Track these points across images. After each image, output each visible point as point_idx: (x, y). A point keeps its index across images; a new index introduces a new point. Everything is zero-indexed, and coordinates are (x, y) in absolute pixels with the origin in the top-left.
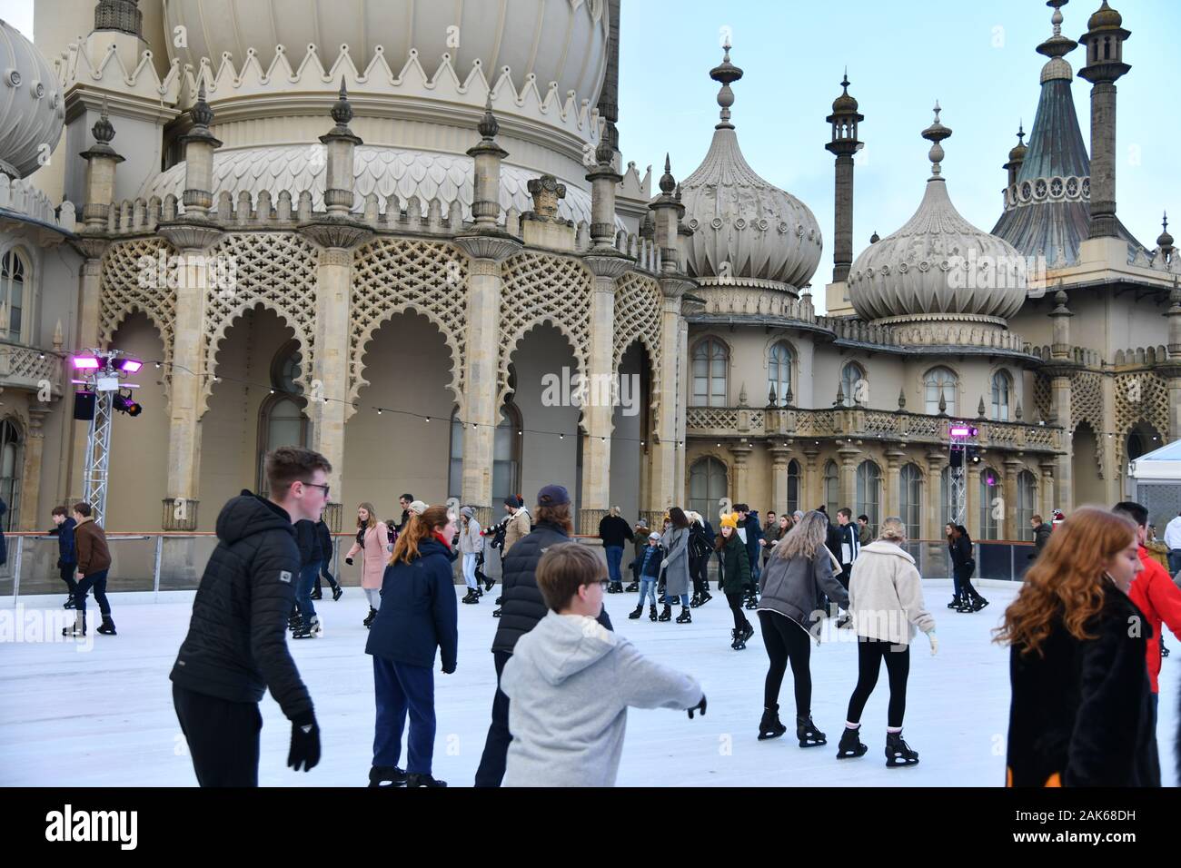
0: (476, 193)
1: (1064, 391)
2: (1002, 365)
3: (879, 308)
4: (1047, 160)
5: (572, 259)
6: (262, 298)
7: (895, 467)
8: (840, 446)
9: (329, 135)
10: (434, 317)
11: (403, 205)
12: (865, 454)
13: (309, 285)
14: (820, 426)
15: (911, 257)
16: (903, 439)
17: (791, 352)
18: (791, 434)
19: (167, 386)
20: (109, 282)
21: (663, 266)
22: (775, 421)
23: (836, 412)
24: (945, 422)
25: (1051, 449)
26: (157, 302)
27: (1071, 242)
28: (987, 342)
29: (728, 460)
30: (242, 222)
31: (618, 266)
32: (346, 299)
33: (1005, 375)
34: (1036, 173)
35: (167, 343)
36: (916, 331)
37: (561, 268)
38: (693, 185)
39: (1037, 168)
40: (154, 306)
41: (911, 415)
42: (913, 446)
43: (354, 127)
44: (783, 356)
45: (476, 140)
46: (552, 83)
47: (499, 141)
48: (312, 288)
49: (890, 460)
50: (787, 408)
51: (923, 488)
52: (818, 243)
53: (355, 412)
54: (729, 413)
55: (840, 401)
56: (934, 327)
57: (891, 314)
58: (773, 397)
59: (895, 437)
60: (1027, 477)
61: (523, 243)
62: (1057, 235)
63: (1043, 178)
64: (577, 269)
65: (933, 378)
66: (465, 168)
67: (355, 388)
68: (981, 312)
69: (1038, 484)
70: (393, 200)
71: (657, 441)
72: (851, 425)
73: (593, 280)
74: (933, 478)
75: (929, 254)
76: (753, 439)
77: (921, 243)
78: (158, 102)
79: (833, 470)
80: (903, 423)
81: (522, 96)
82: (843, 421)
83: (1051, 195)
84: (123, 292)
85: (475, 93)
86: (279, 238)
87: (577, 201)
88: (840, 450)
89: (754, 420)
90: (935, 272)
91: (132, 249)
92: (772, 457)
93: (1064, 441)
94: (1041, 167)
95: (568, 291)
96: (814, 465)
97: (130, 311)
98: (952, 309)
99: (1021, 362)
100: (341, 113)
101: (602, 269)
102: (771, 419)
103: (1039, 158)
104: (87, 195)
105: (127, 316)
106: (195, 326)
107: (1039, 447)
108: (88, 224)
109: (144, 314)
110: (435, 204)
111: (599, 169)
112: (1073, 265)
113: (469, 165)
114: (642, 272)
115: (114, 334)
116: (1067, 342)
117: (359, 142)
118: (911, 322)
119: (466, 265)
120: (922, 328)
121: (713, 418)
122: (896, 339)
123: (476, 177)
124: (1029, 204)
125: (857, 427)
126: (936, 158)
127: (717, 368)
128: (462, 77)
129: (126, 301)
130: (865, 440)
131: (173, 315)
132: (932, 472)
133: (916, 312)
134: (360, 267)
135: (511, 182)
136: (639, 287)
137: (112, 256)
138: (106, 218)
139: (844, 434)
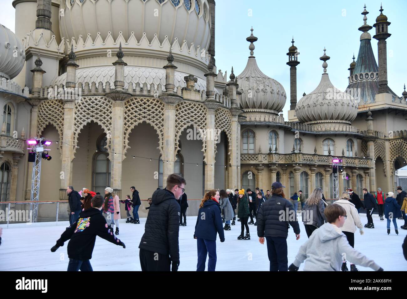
0: (166, 81)
1: (372, 146)
2: (350, 137)
3: (306, 119)
4: (363, 67)
5: (200, 103)
6: (93, 119)
7: (313, 173)
8: (294, 167)
9: (116, 62)
10: (153, 124)
11: (141, 86)
12: (303, 169)
13: (109, 114)
14: (287, 160)
15: (317, 101)
16: (316, 164)
17: (276, 134)
18: (277, 163)
19: (61, 150)
20: (41, 114)
21: (231, 105)
22: (271, 158)
23: (292, 155)
24: (331, 158)
25: (368, 166)
26: (57, 121)
27: (372, 95)
28: (344, 130)
29: (255, 172)
30: (86, 93)
31: (216, 105)
32: (122, 118)
33: (351, 141)
34: (359, 71)
35: (61, 135)
36: (319, 126)
37: (196, 106)
38: (241, 77)
39: (360, 69)
40: (56, 122)
41: (319, 155)
42: (320, 166)
43: (124, 59)
44: (273, 136)
45: (166, 63)
46: (192, 43)
47: (174, 63)
48: (111, 115)
49: (312, 171)
50: (275, 154)
51: (324, 180)
52: (285, 97)
53: (126, 157)
54: (255, 156)
55: (294, 151)
56: (326, 125)
57: (311, 121)
58: (270, 150)
59: (313, 163)
60: (360, 176)
61: (183, 98)
62: (368, 92)
63: (362, 73)
64: (202, 107)
65: (326, 142)
66: (163, 73)
67: (126, 149)
68: (342, 119)
69: (364, 179)
70: (138, 84)
71: (230, 166)
72: (298, 159)
73: (207, 110)
74: (327, 177)
75: (323, 100)
76: (264, 165)
77: (321, 96)
78: (57, 53)
79: (292, 175)
80: (316, 158)
81: (182, 48)
82: (295, 158)
83: (365, 78)
84: (45, 118)
85: (166, 47)
86: (99, 98)
87: (201, 83)
88: (294, 168)
89: (264, 158)
90: (325, 106)
91: (48, 103)
92: (271, 171)
93: (372, 164)
94: (361, 69)
95: (199, 114)
96: (285, 173)
97: (48, 124)
98: (332, 118)
99: (357, 136)
100: (120, 55)
101: (210, 107)
102: (270, 158)
103: (360, 66)
104: (33, 85)
105: (47, 126)
106: (70, 129)
107: (364, 166)
108: (33, 94)
109: (53, 125)
110: (152, 85)
111: (209, 72)
112: (373, 103)
113: (164, 72)
114: (224, 107)
115: (42, 132)
116: (372, 129)
117: (126, 64)
118: (318, 123)
119: (163, 106)
120: (322, 125)
121: (250, 158)
122: (313, 129)
123: (166, 76)
124: (357, 82)
125: (300, 160)
126: (325, 67)
127: (251, 140)
128: (161, 42)
129: (46, 121)
130: (302, 164)
131: (63, 125)
132: (327, 175)
133: (319, 120)
134: (127, 107)
135: (178, 78)
136: (223, 113)
137: (41, 105)
138: (40, 92)
139: (296, 162)
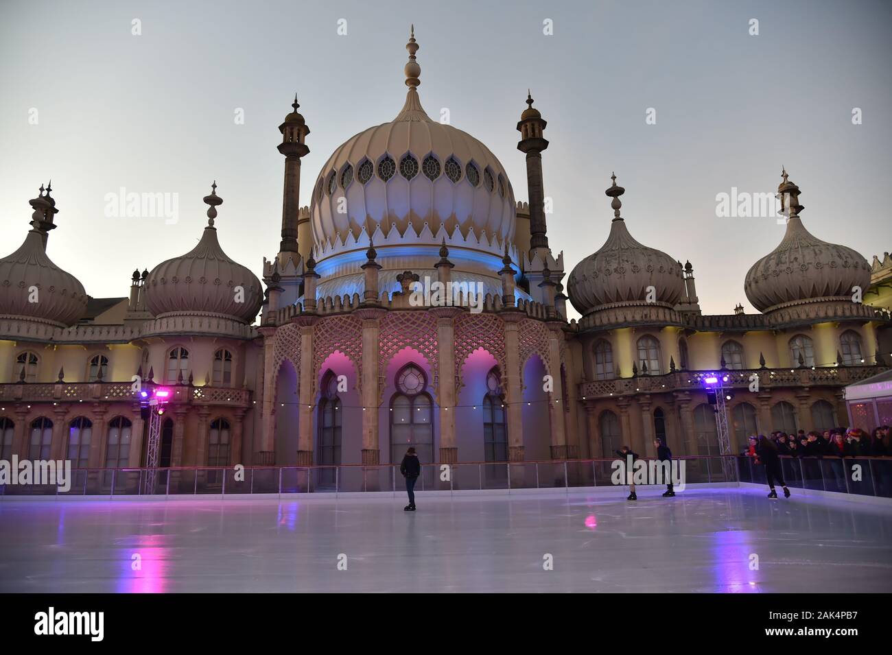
2: (850, 327)
8: (677, 396)
12: (699, 400)
14: (668, 385)
17: (656, 341)
23: (671, 375)
24: (765, 373)
29: (617, 410)
44: (650, 345)
48: (300, 347)
50: (644, 376)
54: (610, 383)
56: (792, 310)
65: (797, 342)
70: (330, 299)
72: (679, 382)
75: (778, 265)
78: (294, 276)
80: (726, 377)
88: (677, 399)
89: (627, 385)
92: (641, 408)
96: (672, 409)
99: (866, 323)
118: (784, 307)
119: (436, 322)
125: (685, 383)
127: (608, 357)
130: (690, 391)
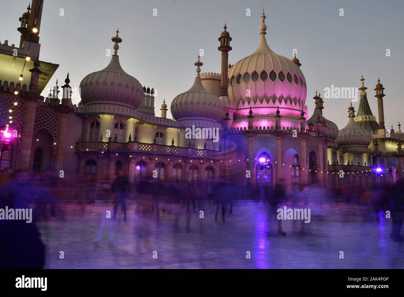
0: (301, 126)
3: (343, 144)
4: (364, 112)
5: (316, 138)
11: (289, 129)
15: (350, 133)
30: (260, 132)
32: (281, 146)
33: (369, 158)
34: (361, 114)
41: (361, 166)
57: (345, 145)
77: (352, 131)
82: (349, 167)
86: (268, 135)
98: (359, 144)
99: (372, 155)
102: (334, 167)
104: (225, 126)
117: (281, 117)
120: (353, 148)
122: (348, 150)
123: (301, 123)
134: (283, 140)
138: (229, 131)
139: (350, 170)
